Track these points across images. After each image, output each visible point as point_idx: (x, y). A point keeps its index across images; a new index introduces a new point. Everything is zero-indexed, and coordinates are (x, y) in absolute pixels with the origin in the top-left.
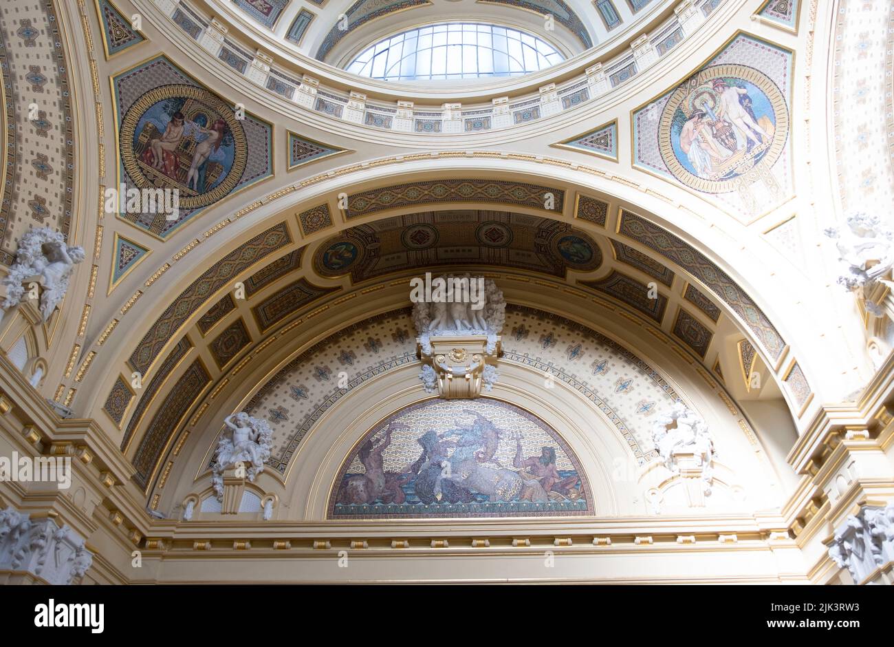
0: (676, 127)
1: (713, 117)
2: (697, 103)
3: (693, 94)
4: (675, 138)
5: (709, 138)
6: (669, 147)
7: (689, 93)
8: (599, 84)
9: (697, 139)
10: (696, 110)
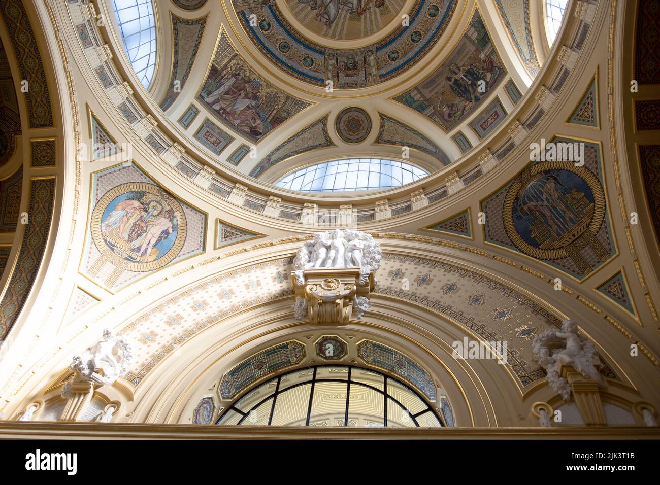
0: (132, 195)
1: (147, 217)
2: (153, 204)
3: (159, 199)
4: (124, 197)
5: (132, 221)
6: (116, 195)
7: (158, 196)
8: (143, 128)
9: (128, 213)
10: (148, 204)
